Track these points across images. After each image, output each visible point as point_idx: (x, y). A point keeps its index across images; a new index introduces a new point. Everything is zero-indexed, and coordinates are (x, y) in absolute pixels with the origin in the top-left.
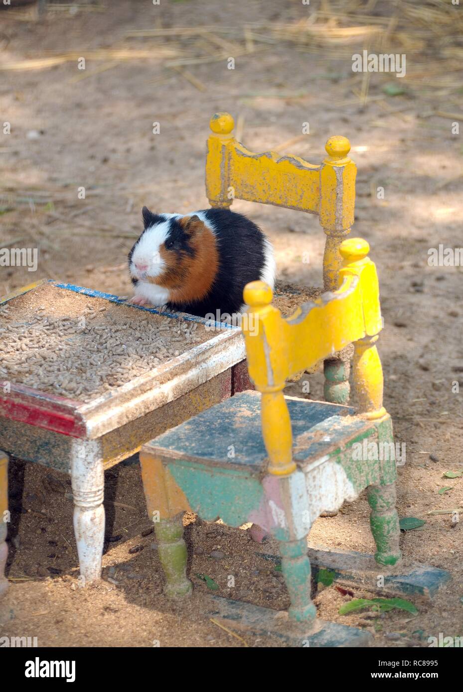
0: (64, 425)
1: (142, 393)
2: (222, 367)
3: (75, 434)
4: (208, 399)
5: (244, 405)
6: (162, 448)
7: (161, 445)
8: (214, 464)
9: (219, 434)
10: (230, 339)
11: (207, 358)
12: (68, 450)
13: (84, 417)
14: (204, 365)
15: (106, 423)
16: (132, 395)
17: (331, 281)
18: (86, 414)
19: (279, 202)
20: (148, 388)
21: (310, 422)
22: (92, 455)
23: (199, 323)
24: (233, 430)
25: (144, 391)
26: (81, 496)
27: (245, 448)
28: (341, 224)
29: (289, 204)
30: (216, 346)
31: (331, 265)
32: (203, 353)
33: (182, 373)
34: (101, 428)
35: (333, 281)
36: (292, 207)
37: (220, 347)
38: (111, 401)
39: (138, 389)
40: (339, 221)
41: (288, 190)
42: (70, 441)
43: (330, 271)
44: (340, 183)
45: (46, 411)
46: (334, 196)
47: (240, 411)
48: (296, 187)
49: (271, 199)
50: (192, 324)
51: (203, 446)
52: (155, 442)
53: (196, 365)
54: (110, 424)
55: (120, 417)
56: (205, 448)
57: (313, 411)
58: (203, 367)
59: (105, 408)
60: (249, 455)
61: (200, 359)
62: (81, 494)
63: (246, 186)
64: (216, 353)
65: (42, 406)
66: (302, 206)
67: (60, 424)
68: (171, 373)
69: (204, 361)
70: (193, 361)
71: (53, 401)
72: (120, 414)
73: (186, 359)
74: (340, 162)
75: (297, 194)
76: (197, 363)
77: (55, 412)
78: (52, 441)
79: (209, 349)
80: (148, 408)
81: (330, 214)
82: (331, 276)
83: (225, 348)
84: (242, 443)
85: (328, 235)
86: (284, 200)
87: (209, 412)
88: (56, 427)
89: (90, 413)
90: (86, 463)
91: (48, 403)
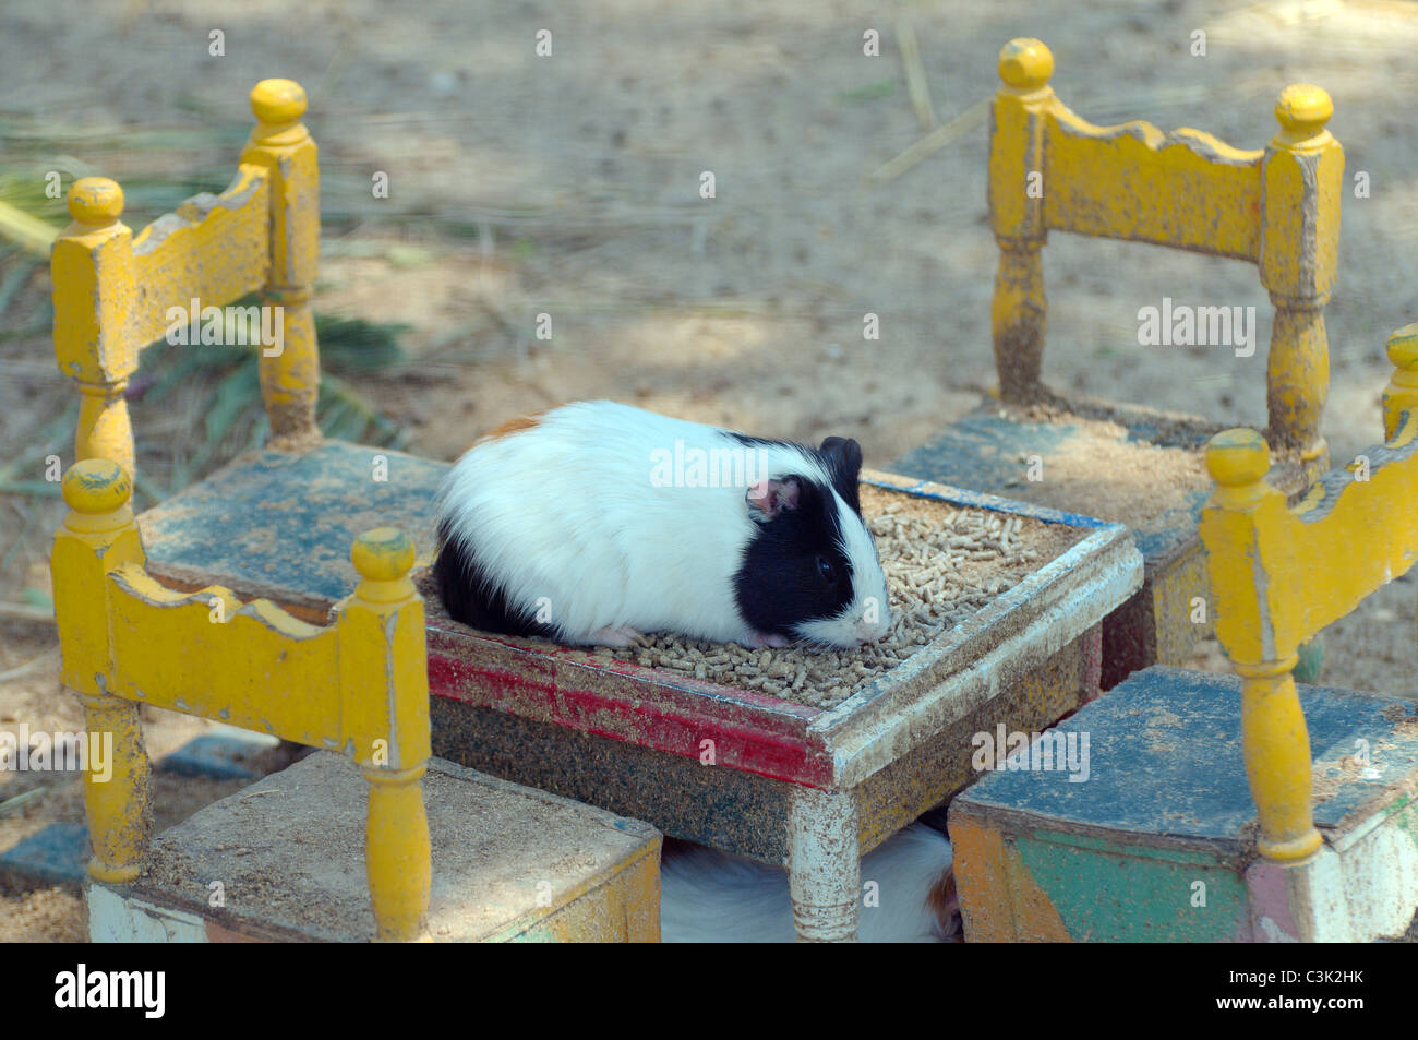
0: (779, 760)
1: (938, 682)
2: (1091, 616)
3: (806, 780)
4: (1056, 687)
5: (1157, 701)
6: (1002, 805)
7: (998, 798)
8: (1129, 838)
9: (1120, 768)
10: (1105, 551)
11: (1061, 598)
12: (782, 815)
13: (827, 741)
14: (1057, 613)
15: (871, 752)
16: (920, 686)
17: (1287, 410)
18: (831, 735)
19: (1162, 235)
20: (950, 669)
21: (1321, 736)
22: (839, 822)
23: (1024, 517)
24: (1152, 760)
25: (943, 678)
26: (812, 916)
27: (1190, 800)
28: (1312, 284)
29: (1185, 242)
30: (1079, 568)
31: (1288, 376)
32: (1054, 586)
33: (1013, 634)
34: (863, 764)
35: (1293, 411)
36: (1193, 248)
37: (1087, 571)
38: (879, 703)
39: (931, 672)
40: (1305, 276)
41: (1184, 210)
42: (787, 794)
43: (1286, 388)
44: (1309, 191)
45: (735, 730)
46: (1297, 222)
47: (1153, 715)
48: (1203, 201)
49: (1143, 232)
50: (1009, 521)
51: (1093, 798)
52: (980, 791)
53: (1039, 613)
54: (879, 754)
55: (899, 739)
56: (1098, 801)
57: (1321, 712)
58: (1056, 617)
59: (869, 719)
60: (1203, 815)
61: (1048, 599)
62: (814, 911)
63: (1084, 203)
64: (1078, 585)
65: (726, 718)
66: (1218, 245)
67: (770, 758)
68: (993, 635)
69: (1055, 603)
70: (1035, 604)
71: (750, 707)
72: (898, 729)
73: (1020, 600)
74: (1309, 143)
75: (1204, 217)
76: (1043, 609)
77: (756, 730)
78: (744, 794)
79: (1065, 577)
80: (952, 715)
81: (1286, 261)
82: (1289, 399)
83: (1096, 573)
84: (1179, 786)
85: (1279, 308)
86: (1175, 232)
87: (1084, 719)
88: (759, 764)
89: (838, 730)
90: (825, 842)
91: (739, 712)
